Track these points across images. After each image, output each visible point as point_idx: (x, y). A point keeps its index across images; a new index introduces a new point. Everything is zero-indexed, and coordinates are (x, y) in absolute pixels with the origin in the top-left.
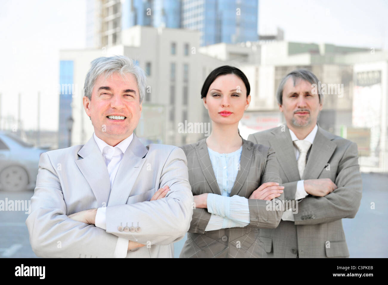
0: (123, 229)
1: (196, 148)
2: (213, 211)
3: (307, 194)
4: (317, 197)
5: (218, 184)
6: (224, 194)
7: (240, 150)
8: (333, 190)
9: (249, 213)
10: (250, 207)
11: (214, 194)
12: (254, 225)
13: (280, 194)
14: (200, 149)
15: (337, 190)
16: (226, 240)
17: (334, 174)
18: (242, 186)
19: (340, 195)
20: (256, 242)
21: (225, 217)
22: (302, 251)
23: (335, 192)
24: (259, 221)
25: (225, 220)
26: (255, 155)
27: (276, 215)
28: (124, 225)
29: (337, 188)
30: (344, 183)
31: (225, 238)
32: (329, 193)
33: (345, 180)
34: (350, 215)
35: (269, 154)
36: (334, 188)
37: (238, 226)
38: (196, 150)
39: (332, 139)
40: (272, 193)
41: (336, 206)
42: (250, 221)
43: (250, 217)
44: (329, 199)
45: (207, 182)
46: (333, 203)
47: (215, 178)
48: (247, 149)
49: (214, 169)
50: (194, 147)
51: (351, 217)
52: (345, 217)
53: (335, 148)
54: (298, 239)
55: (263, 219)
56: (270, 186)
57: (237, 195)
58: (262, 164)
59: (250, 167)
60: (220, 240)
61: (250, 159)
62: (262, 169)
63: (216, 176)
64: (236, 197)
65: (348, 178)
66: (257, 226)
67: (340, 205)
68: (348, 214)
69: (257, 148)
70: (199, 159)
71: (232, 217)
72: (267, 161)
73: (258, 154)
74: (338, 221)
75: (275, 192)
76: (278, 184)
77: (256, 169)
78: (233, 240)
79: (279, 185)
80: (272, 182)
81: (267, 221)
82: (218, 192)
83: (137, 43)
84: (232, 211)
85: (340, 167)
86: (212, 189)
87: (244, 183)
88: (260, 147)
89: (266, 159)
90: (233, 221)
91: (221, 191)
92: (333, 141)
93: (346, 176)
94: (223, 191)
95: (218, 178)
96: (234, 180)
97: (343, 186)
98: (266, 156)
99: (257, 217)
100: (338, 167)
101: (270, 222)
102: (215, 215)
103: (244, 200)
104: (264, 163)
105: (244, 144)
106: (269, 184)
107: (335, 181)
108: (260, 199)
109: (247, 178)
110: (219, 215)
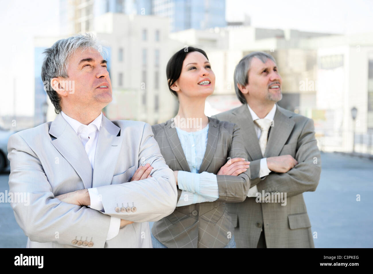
0: (120, 209)
1: (164, 127)
2: (184, 188)
3: (270, 172)
4: (280, 174)
5: (188, 162)
6: (193, 170)
7: (207, 127)
8: (295, 166)
9: (218, 188)
10: (218, 183)
11: (184, 171)
12: (222, 200)
13: (246, 169)
14: (168, 128)
15: (297, 165)
16: (196, 215)
17: (294, 150)
18: (210, 163)
19: (301, 170)
20: (224, 216)
21: (195, 193)
22: (267, 225)
23: (296, 168)
24: (228, 196)
25: (195, 195)
26: (221, 132)
27: (243, 190)
28: (120, 206)
29: (298, 164)
30: (304, 158)
31: (196, 213)
32: (291, 169)
33: (305, 156)
34: (312, 189)
35: (234, 131)
36: (295, 164)
37: (207, 201)
38: (165, 129)
39: (290, 116)
40: (239, 168)
41: (298, 181)
42: (219, 196)
43: (219, 192)
44: (291, 174)
45: (177, 160)
46: (295, 178)
47: (184, 156)
48: (214, 126)
49: (183, 147)
50: (162, 127)
51: (313, 190)
52: (307, 191)
53: (294, 125)
54: (264, 214)
55: (231, 194)
56: (237, 162)
57: (206, 171)
58: (228, 141)
59: (217, 144)
60: (191, 215)
61: (216, 137)
62: (228, 145)
63: (186, 154)
64: (205, 173)
65: (308, 153)
66: (225, 200)
67: (302, 180)
68: (309, 188)
69: (223, 125)
70: (168, 138)
71: (202, 193)
72: (233, 138)
73: (224, 131)
74: (300, 195)
75: (242, 167)
76: (244, 159)
77: (223, 146)
78: (203, 214)
79: (245, 161)
80: (239, 158)
81: (235, 196)
82: (188, 170)
83: (109, 29)
84: (202, 187)
85: (300, 142)
86: (182, 167)
87: (212, 160)
88: (226, 125)
89: (232, 136)
90: (203, 196)
91: (190, 168)
92: (292, 118)
93: (306, 151)
94: (193, 168)
95: (187, 156)
96: (202, 157)
97: (303, 161)
98: (232, 133)
99: (226, 192)
100: (298, 143)
101: (237, 196)
102: (185, 191)
103: (213, 176)
104: (230, 139)
105: (210, 122)
106: (236, 159)
107: (295, 157)
108: (228, 174)
109: (214, 155)
110: (190, 191)
